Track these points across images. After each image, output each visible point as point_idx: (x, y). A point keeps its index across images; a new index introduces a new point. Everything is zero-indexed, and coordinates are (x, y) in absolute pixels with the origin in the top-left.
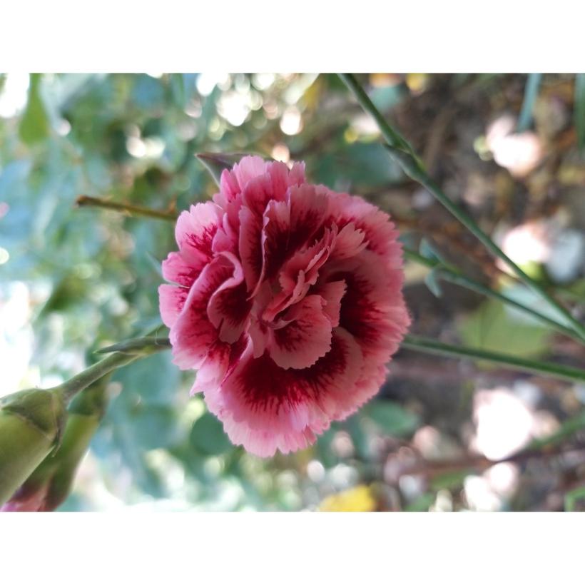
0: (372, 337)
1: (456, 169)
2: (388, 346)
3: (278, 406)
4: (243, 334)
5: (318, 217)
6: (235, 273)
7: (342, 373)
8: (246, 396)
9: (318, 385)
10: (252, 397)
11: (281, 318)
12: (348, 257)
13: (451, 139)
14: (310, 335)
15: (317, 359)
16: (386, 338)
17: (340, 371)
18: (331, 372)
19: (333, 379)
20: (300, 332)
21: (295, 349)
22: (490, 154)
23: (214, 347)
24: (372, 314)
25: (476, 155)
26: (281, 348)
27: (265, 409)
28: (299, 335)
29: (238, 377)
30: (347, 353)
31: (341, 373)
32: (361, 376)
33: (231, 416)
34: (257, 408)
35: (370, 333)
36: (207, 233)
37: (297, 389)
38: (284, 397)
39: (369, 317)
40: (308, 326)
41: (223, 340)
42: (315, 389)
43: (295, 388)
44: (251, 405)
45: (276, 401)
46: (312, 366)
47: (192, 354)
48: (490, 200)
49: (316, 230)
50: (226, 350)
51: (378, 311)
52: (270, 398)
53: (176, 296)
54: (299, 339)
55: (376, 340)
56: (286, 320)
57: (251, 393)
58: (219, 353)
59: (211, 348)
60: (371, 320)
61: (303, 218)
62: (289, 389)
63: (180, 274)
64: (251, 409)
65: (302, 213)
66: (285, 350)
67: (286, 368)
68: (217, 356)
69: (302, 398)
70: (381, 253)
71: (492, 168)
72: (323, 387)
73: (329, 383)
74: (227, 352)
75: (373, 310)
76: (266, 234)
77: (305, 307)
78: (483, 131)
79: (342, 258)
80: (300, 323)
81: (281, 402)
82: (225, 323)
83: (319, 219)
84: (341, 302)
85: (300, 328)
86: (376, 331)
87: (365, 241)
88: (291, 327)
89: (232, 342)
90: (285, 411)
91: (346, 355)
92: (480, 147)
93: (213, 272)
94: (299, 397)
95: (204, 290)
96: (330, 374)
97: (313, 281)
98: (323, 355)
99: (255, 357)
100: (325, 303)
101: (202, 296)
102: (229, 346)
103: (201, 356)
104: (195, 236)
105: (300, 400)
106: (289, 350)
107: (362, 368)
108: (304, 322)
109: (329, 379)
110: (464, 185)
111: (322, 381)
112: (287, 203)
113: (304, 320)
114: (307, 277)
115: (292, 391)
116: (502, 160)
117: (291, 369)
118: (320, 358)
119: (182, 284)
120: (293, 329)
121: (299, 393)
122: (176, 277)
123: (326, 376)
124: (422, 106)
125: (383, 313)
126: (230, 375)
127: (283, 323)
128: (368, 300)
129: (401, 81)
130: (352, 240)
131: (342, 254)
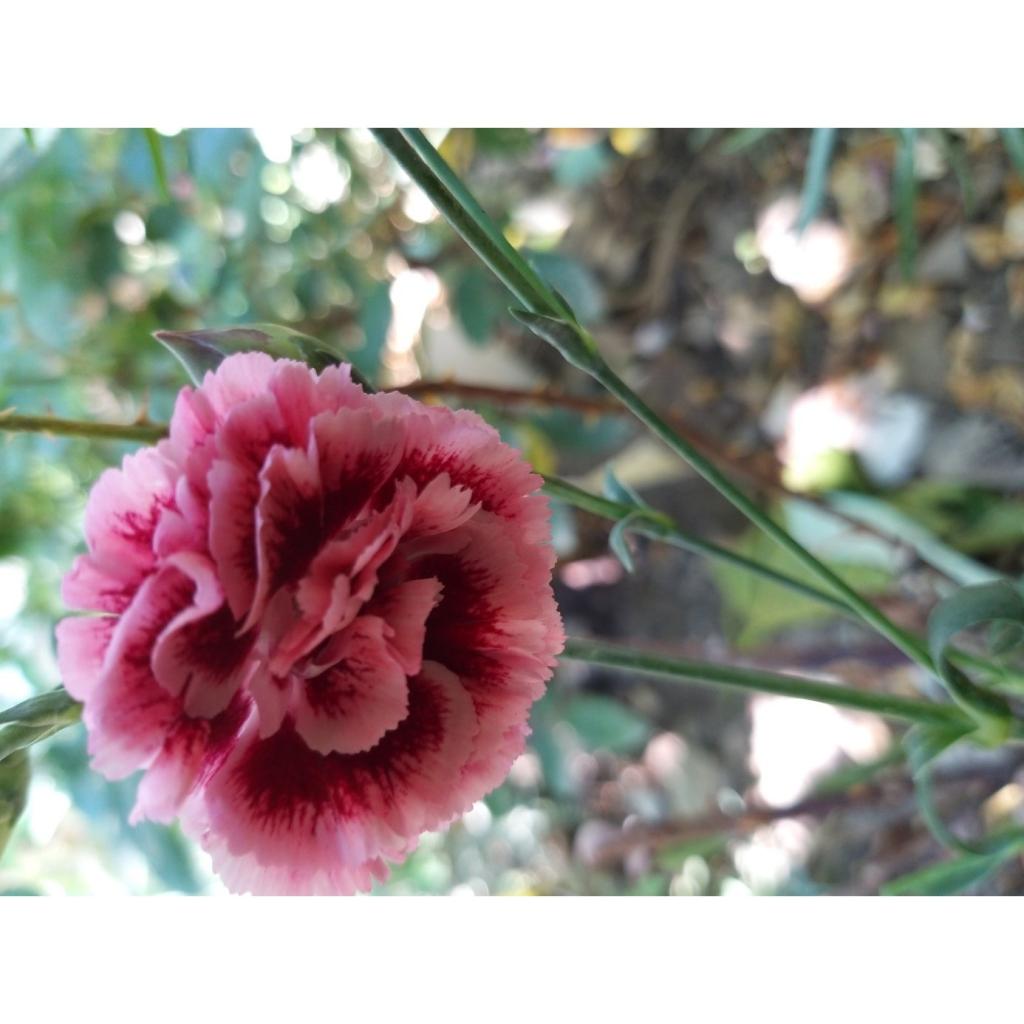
0: (493, 676)
1: (706, 286)
2: (524, 692)
3: (314, 819)
4: (239, 692)
5: (383, 461)
6: (198, 598)
7: (437, 750)
8: (251, 806)
9: (392, 774)
10: (264, 807)
11: (311, 660)
12: (444, 531)
13: (697, 235)
14: (371, 687)
15: (382, 734)
16: (517, 677)
17: (431, 745)
18: (415, 750)
19: (420, 761)
20: (353, 681)
21: (343, 712)
22: (762, 261)
23: (176, 728)
24: (490, 636)
25: (738, 265)
26: (316, 713)
27: (290, 827)
28: (351, 686)
29: (234, 771)
30: (446, 711)
31: (434, 751)
32: (472, 754)
33: (225, 843)
34: (273, 825)
35: (489, 669)
36: (160, 506)
37: (346, 793)
38: (325, 804)
39: (483, 643)
40: (367, 670)
41: (193, 715)
42: (385, 783)
43: (341, 791)
44: (262, 820)
45: (311, 810)
46: (373, 748)
47: (129, 747)
48: (764, 341)
49: (383, 483)
50: (199, 733)
51: (500, 633)
52: (299, 807)
53: (96, 637)
54: (352, 693)
55: (502, 681)
56: (319, 663)
57: (262, 799)
58: (183, 743)
59: (169, 730)
60: (489, 648)
61: (352, 466)
62: (332, 791)
63: (104, 593)
64: (263, 829)
65: (347, 456)
66: (323, 715)
67: (325, 752)
68: (179, 749)
69: (355, 810)
70: (512, 516)
71: (767, 287)
72: (402, 777)
73: (414, 771)
74: (201, 739)
75: (492, 630)
76: (262, 515)
77: (357, 636)
78: (750, 224)
79: (434, 533)
80: (351, 664)
81: (319, 811)
82: (197, 679)
83: (387, 464)
84: (428, 623)
85: (352, 672)
86: (501, 666)
87: (473, 501)
88: (336, 671)
89: (212, 713)
90: (328, 828)
91: (443, 715)
92: (746, 250)
93: (166, 587)
94: (347, 808)
95: (148, 625)
96: (413, 753)
97: (366, 593)
98: (393, 727)
99: (263, 736)
100: (391, 633)
101: (145, 636)
102: (205, 725)
103: (149, 749)
104: (134, 515)
105: (350, 814)
106: (331, 715)
107: (475, 739)
108: (360, 662)
109: (412, 762)
110: (720, 317)
111: (399, 765)
112: (305, 449)
113: (360, 658)
114: (355, 585)
115: (336, 795)
116: (782, 273)
117: (334, 754)
118: (389, 733)
119: (109, 611)
120: (342, 675)
121: (348, 800)
122: (94, 598)
123: (406, 758)
124: (647, 174)
125: (509, 635)
126: (218, 769)
127: (314, 670)
128: (488, 605)
129: (605, 139)
130: (448, 503)
131: (433, 528)
